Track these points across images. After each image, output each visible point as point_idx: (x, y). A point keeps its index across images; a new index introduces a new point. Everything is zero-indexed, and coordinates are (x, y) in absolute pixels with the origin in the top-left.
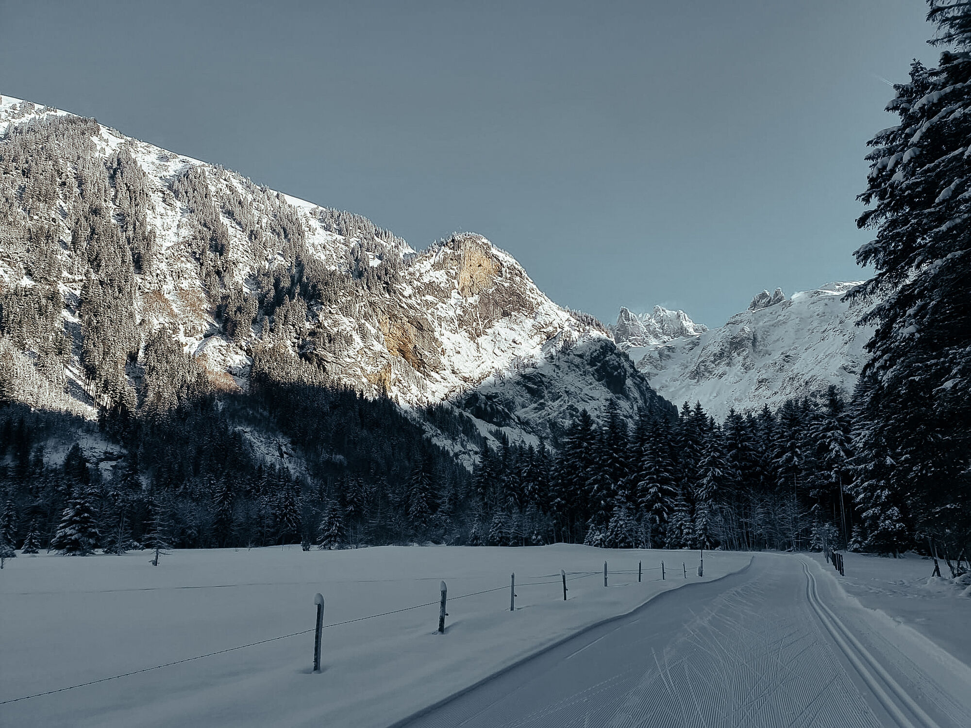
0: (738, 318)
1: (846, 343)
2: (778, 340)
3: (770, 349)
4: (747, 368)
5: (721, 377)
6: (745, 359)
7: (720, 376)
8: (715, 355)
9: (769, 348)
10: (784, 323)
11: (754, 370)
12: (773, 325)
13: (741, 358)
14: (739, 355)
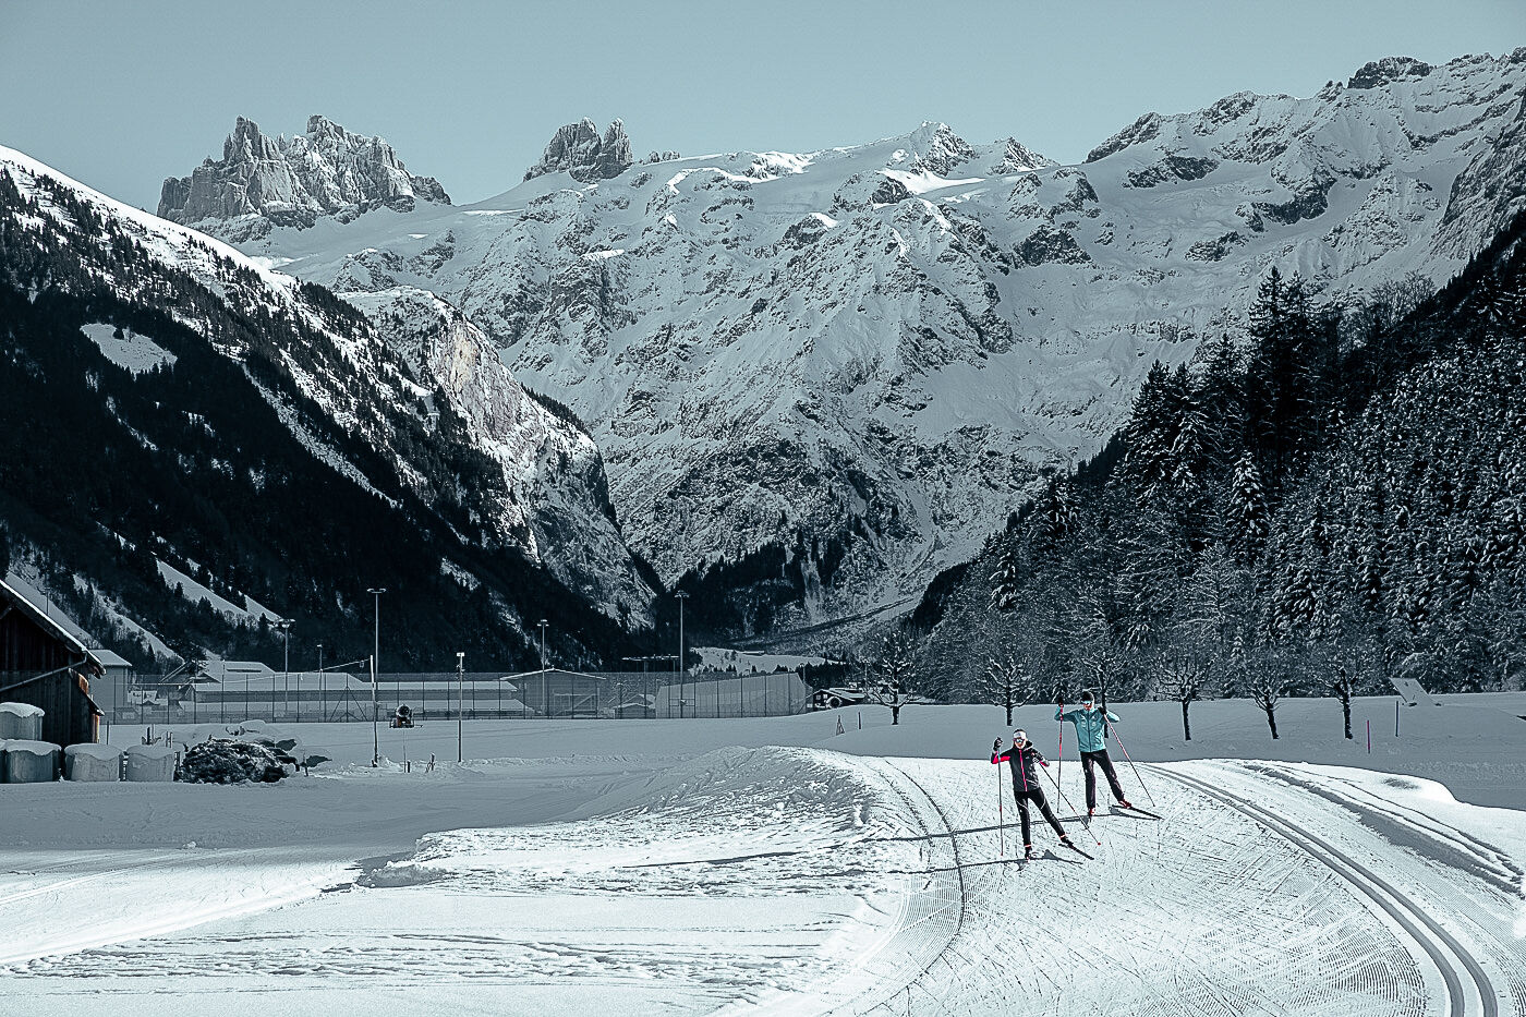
0: (545, 206)
1: (801, 354)
2: (648, 290)
3: (634, 311)
4: (594, 352)
5: (541, 365)
6: (587, 330)
7: (539, 363)
8: (506, 298)
9: (631, 307)
10: (659, 250)
11: (607, 356)
12: (636, 252)
13: (579, 326)
14: (573, 316)
